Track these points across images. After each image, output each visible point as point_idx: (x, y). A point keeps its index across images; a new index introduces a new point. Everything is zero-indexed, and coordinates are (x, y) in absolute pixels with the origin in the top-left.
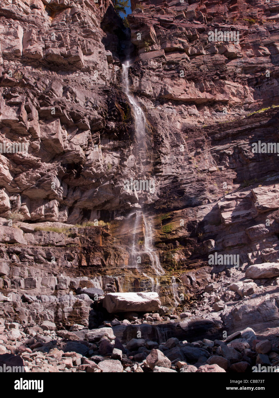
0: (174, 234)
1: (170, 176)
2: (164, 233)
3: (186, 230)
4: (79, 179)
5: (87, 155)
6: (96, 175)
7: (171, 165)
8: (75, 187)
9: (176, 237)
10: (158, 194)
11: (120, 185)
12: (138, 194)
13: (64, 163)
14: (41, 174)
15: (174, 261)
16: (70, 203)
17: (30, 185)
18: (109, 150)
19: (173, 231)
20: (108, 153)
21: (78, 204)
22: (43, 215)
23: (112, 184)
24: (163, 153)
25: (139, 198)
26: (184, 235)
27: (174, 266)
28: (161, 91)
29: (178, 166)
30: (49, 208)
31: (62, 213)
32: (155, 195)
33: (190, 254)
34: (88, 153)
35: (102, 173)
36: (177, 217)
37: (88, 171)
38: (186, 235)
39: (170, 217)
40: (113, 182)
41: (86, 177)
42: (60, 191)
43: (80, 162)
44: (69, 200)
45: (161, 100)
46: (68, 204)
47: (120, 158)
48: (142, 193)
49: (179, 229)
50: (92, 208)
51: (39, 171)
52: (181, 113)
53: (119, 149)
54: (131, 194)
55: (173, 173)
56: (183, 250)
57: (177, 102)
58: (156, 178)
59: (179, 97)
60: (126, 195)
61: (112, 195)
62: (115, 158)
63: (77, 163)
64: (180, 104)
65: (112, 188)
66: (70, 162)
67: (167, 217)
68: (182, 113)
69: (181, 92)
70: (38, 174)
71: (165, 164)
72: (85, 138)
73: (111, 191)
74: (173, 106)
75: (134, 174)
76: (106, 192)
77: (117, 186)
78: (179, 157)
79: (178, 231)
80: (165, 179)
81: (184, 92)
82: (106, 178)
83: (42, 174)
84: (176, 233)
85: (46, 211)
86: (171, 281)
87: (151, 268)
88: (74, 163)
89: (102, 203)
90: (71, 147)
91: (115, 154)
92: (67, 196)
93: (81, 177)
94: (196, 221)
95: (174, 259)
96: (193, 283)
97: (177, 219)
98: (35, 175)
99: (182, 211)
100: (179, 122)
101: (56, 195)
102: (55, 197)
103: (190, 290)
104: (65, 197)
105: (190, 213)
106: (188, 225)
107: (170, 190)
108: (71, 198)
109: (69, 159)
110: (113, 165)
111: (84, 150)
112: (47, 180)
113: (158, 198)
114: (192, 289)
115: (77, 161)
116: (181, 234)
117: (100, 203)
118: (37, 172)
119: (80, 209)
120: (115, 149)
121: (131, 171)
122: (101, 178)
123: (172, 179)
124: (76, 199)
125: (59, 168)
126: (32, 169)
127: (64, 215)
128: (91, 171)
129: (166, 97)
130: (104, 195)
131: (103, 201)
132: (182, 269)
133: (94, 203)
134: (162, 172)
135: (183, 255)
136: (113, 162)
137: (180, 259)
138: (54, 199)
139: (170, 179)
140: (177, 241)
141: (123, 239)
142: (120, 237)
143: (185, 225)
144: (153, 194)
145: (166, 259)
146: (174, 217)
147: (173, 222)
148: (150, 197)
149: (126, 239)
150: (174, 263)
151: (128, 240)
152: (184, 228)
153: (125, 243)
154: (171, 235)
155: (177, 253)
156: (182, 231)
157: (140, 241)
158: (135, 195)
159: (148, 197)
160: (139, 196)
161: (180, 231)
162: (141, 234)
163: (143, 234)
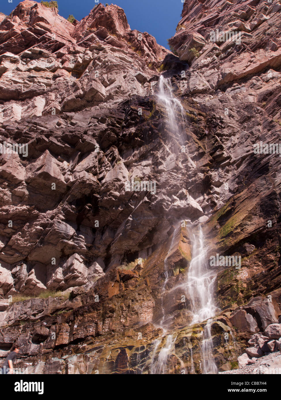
0: (239, 234)
1: (243, 158)
2: (222, 238)
3: (260, 216)
4: (100, 214)
5: (100, 180)
6: (120, 199)
7: (241, 143)
8: (104, 227)
9: (241, 237)
10: (230, 191)
11: (159, 198)
12: (199, 202)
13: (71, 201)
14: (42, 225)
16: (101, 251)
17: (32, 245)
18: (136, 161)
20: (135, 166)
21: (113, 249)
22: (62, 280)
23: (146, 202)
24: (227, 135)
25: (203, 208)
26: (258, 227)
27: (238, 295)
28: (219, 78)
29: (254, 140)
30: (67, 267)
31: (92, 268)
32: (227, 193)
33: (273, 258)
34: (101, 176)
35: (127, 193)
36: (241, 203)
37: (105, 198)
39: (228, 209)
40: (146, 199)
41: (108, 207)
42: (77, 240)
43: (92, 191)
44: (99, 248)
45: (221, 87)
46: (100, 254)
47: (153, 164)
48: (204, 199)
49: (245, 222)
50: (136, 248)
51: (37, 223)
52: (253, 85)
53: (149, 154)
54: (182, 206)
55: (247, 152)
56: (258, 255)
57: (244, 79)
58: (222, 169)
59: (244, 71)
60: (175, 209)
61: (154, 218)
62: (145, 167)
63: (89, 194)
64: (250, 78)
65: (150, 208)
66: (79, 196)
67: (226, 211)
68: (255, 85)
69: (245, 65)
70: (38, 227)
71: (233, 147)
72: (92, 159)
73: (150, 213)
74: (240, 84)
75: (180, 176)
76: (144, 216)
77: (155, 202)
78: (253, 130)
79: (246, 225)
80: (238, 166)
81: (249, 63)
82: (137, 197)
83: (44, 225)
84: (242, 230)
85: (65, 273)
88: (86, 195)
89: (147, 235)
90: (75, 177)
91: (144, 163)
92: (93, 242)
93: (102, 211)
94: (274, 193)
95: (237, 281)
97: (241, 206)
98: (34, 230)
99: (249, 189)
100: (251, 95)
101: (73, 247)
102: (74, 250)
104: (89, 245)
105: (263, 185)
106: (261, 206)
107: (246, 175)
108: (100, 244)
109: (76, 193)
110: (144, 177)
111: (95, 174)
112: (50, 230)
113: (231, 195)
115: (87, 191)
116: (250, 228)
117: (142, 236)
118: (36, 225)
119: (121, 255)
120: (143, 157)
121: (171, 174)
122: (129, 200)
123: (248, 160)
124: (108, 243)
125: (64, 209)
126: (28, 224)
127: (96, 271)
128: (111, 197)
129: (227, 81)
130: (142, 223)
131: (146, 232)
133: (133, 239)
134: (229, 158)
135: (258, 266)
136: (144, 174)
137: (253, 277)
138: (74, 253)
139: (245, 162)
141: (152, 275)
142: (147, 274)
143: (256, 208)
144: (222, 194)
145: (221, 286)
146: (237, 205)
147: (235, 214)
148: (220, 199)
149: (155, 274)
150: (238, 288)
151: (158, 274)
152: (256, 215)
153: (154, 281)
154: (233, 237)
155: (246, 266)
156: (252, 222)
157: (178, 270)
158: (191, 206)
159: (217, 200)
160: (202, 205)
161: (249, 223)
162: (176, 255)
163: (179, 254)
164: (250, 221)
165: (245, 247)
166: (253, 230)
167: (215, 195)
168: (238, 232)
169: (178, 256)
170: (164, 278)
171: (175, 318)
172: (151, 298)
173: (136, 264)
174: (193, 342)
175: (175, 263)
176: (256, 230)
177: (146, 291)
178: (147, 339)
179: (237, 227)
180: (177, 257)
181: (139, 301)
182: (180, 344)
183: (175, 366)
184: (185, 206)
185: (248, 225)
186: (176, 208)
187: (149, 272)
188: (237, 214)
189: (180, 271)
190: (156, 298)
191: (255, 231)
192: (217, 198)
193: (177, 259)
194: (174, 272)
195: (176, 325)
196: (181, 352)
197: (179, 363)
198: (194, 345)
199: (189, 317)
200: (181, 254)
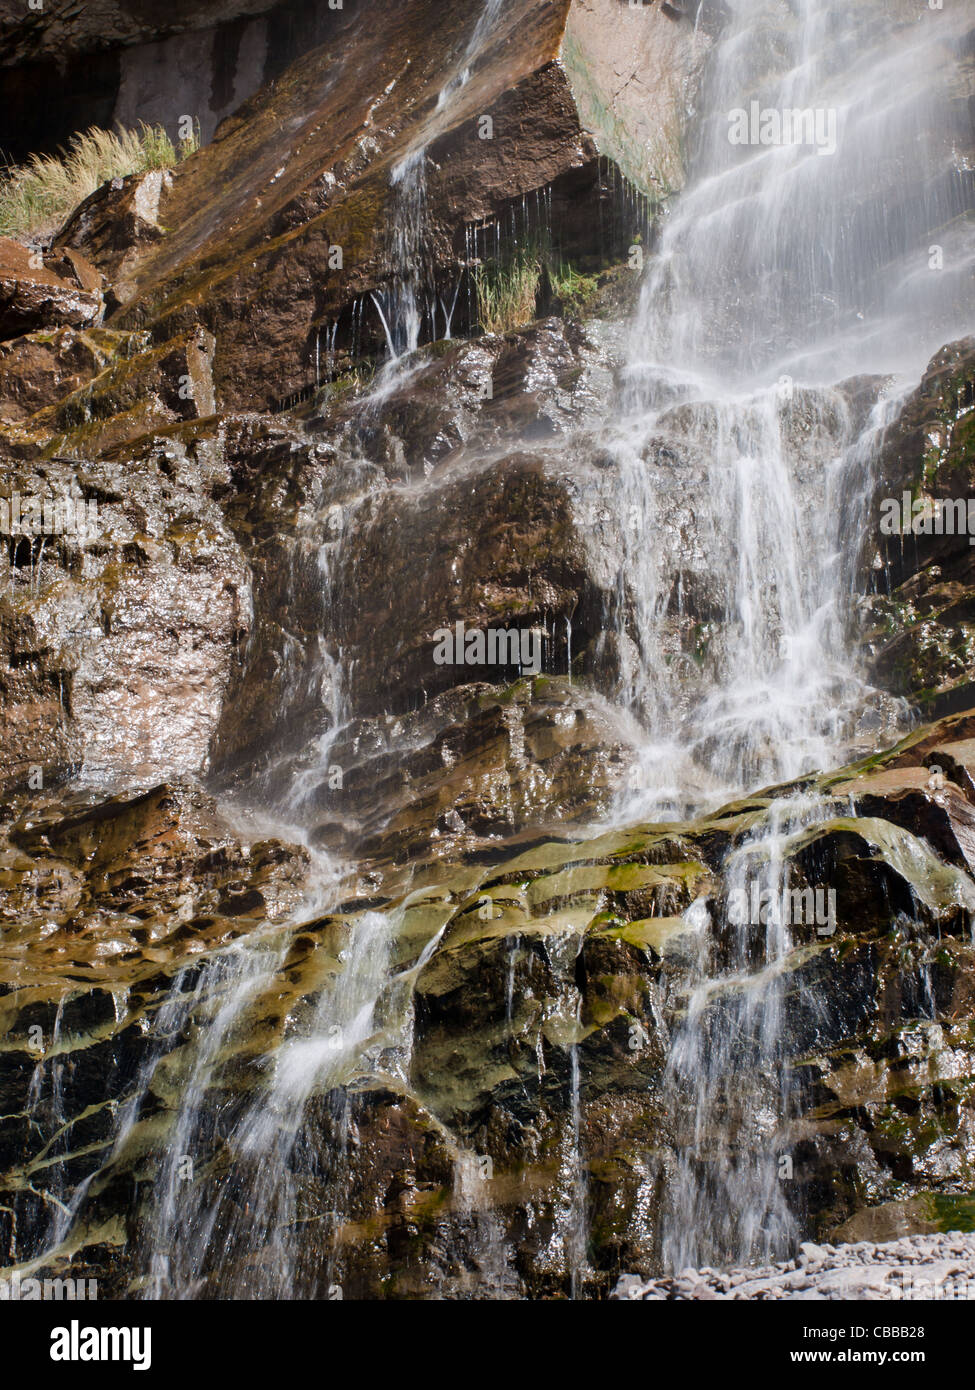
141: (246, 311)
142: (194, 301)
149: (281, 305)
151: (310, 308)
153: (259, 372)
157: (527, 281)
162: (529, 122)
163: (555, 120)
169: (554, 134)
170: (370, 352)
171: (447, 756)
172: (217, 541)
173: (89, 185)
174: (601, 990)
175: (502, 207)
177: (167, 467)
178: (141, 935)
180: (537, 148)
181: (91, 567)
182: (466, 1003)
183: (396, 1191)
187: (220, 274)
189: (544, 293)
190: (274, 550)
193: (536, 173)
194: (487, 297)
195: (445, 828)
196: (470, 1075)
197: (440, 1174)
198: (606, 1018)
199: (585, 753)
200: (575, 117)
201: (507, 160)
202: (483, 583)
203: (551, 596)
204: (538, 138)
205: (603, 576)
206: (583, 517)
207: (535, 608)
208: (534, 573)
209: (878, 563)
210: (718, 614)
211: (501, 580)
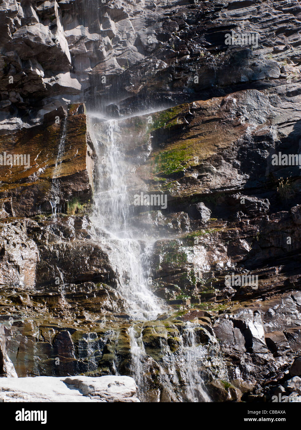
0: (193, 181)
2: (160, 176)
3: (235, 166)
9: (199, 189)
10: (138, 43)
12: (70, 39)
15: (192, 273)
19: (192, 169)
25: (72, 54)
26: (228, 184)
27: (192, 288)
32: (131, 45)
33: (248, 248)
36: (204, 122)
38: (234, 183)
39: (179, 122)
48: (83, 37)
54: (44, 42)
56: (223, 234)
60: (27, 43)
67: (172, 123)
79: (208, 170)
84: (199, 177)
86: (180, 339)
87: (112, 294)
94: (269, 138)
95: (192, 265)
96: (255, 346)
97: (204, 129)
99: (223, 103)
103: (243, 370)
105: (250, 108)
106: (242, 149)
107: (182, 27)
113: (140, 56)
114: (250, 367)
116: (216, 182)
132: (218, 298)
135: (222, 251)
137: (214, 266)
140: (202, 206)
143: (233, 150)
144: (121, 42)
145: (164, 264)
146: (195, 121)
147: (189, 138)
148: (113, 52)
149: (27, 197)
150: (193, 278)
152: (228, 160)
154: (181, 182)
155: (204, 245)
156: (219, 171)
157: (76, 206)
158: (59, 45)
159: (107, 50)
160: (74, 48)
161: (215, 169)
162: (80, 179)
163: (85, 180)
164: (216, 166)
165: (200, 209)
166: (219, 186)
167: (107, 39)
168: (193, 178)
171: (95, 295)
176: (225, 188)
179: (192, 167)
181: (18, 246)
182: (153, 345)
184: (49, 42)
185: (212, 173)
186: (32, 40)
188: (194, 140)
190: (43, 248)
191: (222, 188)
192: (108, 47)
194: (69, 207)
196: (156, 355)
198: (175, 350)
199: (122, 300)
200: (89, 180)
201: (76, 184)
202: (93, 266)
203: (105, 271)
204: (82, 182)
205: (114, 270)
206: (110, 259)
207: (102, 272)
208: (102, 266)
209: (152, 275)
210: (129, 279)
211: (96, 266)
